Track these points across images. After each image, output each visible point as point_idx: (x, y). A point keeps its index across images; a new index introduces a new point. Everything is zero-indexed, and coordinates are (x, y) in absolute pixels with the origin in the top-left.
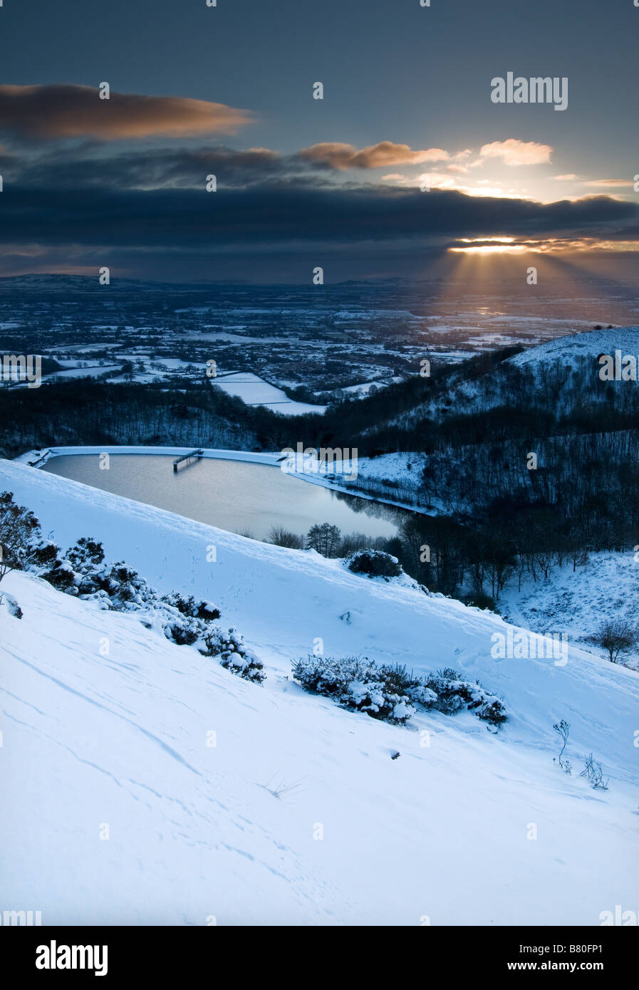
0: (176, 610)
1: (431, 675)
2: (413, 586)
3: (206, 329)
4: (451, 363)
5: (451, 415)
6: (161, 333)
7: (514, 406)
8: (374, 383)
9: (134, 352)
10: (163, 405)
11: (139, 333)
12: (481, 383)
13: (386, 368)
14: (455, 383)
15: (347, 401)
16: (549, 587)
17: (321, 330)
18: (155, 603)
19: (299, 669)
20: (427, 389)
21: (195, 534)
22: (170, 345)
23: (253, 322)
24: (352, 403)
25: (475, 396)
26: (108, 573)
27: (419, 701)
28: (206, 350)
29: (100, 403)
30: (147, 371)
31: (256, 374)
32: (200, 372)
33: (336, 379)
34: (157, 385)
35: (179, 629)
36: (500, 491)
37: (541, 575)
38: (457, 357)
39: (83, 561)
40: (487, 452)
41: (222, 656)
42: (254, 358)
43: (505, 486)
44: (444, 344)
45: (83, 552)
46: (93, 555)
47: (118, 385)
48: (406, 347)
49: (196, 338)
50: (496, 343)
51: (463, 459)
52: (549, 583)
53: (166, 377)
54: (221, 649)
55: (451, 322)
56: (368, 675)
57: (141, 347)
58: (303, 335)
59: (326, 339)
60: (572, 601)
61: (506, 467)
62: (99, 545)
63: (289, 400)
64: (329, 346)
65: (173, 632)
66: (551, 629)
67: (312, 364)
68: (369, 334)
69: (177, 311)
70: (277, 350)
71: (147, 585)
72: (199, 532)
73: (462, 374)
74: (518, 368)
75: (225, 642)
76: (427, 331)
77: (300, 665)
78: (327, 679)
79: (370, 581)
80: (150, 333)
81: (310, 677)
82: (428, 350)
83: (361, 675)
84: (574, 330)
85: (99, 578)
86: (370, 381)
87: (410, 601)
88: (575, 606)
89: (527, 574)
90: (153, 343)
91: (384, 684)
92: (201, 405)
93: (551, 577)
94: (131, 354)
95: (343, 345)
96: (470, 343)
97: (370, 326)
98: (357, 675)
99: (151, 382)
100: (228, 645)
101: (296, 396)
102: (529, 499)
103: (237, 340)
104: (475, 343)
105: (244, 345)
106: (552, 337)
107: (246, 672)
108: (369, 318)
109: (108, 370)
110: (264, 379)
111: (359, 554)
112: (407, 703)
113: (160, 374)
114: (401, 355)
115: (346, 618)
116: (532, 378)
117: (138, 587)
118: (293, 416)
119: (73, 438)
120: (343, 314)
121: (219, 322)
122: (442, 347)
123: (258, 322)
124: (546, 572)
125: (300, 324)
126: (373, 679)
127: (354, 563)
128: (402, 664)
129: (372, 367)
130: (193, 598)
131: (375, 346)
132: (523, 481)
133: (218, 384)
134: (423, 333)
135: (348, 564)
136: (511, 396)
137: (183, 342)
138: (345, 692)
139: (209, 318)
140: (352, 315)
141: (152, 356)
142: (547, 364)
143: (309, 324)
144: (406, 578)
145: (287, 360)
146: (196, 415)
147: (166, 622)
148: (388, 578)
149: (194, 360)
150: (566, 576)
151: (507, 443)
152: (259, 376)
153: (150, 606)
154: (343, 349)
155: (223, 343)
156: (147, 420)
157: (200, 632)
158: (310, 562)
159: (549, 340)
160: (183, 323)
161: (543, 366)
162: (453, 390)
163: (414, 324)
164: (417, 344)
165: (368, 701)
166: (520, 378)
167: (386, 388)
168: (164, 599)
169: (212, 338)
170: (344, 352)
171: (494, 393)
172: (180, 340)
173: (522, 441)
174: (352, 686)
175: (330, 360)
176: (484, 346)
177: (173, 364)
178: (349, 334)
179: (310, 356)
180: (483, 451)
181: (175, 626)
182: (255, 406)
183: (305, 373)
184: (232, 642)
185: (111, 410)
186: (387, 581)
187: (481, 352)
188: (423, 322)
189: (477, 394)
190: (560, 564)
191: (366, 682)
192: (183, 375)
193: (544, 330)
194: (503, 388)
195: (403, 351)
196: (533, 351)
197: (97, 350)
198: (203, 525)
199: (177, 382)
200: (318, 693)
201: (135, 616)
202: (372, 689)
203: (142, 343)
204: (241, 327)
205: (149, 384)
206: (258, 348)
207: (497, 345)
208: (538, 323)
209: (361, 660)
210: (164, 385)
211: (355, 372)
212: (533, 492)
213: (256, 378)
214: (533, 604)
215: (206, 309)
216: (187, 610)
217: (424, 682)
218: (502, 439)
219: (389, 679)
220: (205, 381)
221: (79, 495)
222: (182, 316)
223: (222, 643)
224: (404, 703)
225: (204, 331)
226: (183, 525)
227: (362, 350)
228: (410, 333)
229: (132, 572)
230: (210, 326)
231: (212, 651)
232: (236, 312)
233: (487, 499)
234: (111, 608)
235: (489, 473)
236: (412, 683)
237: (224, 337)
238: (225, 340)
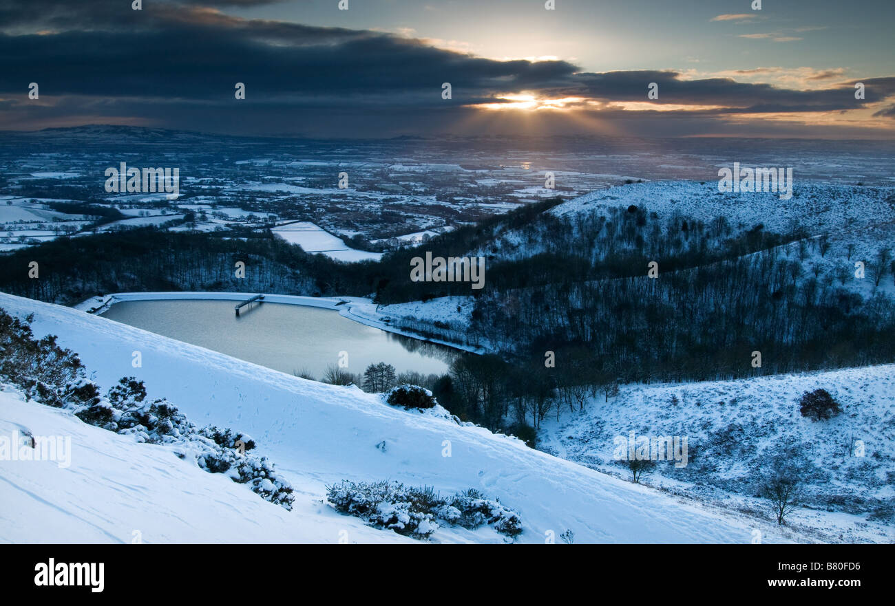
0: (212, 442)
1: (456, 495)
2: (446, 417)
3: (266, 180)
4: (497, 214)
5: (497, 261)
6: (222, 184)
7: (554, 253)
8: (427, 232)
9: (196, 202)
10: (224, 252)
11: (201, 183)
12: (525, 232)
13: (438, 218)
14: (501, 232)
15: (402, 249)
16: (584, 417)
17: (377, 182)
18: (193, 436)
19: (333, 493)
20: (475, 238)
21: (242, 373)
22: (232, 195)
23: (312, 173)
24: (407, 250)
25: (519, 244)
26: (147, 409)
27: (444, 519)
28: (266, 200)
29: (162, 251)
30: (209, 220)
31: (315, 223)
32: (261, 221)
33: (391, 228)
34: (218, 233)
35: (213, 459)
36: (542, 332)
37: (577, 406)
38: (504, 208)
39: (125, 399)
40: (530, 295)
41: (254, 482)
42: (313, 208)
43: (546, 326)
44: (491, 196)
45: (125, 390)
46: (136, 393)
47: (181, 234)
48: (456, 199)
49: (257, 188)
50: (539, 195)
51: (508, 302)
52: (585, 413)
53: (227, 225)
54: (252, 476)
55: (498, 175)
56: (396, 496)
57: (203, 197)
58: (360, 186)
59: (381, 190)
60: (604, 428)
61: (547, 309)
62: (141, 383)
63: (347, 248)
64: (385, 197)
65: (207, 461)
66: (586, 454)
67: (369, 213)
68: (422, 186)
69: (238, 163)
70: (335, 200)
71: (188, 420)
72: (246, 371)
73: (508, 224)
74: (558, 218)
75: (257, 470)
76: (476, 183)
77: (334, 489)
78: (358, 502)
79: (406, 413)
80: (211, 184)
81: (342, 500)
82: (476, 202)
83: (389, 496)
84: (609, 184)
85: (139, 415)
86: (423, 230)
87: (440, 429)
88: (607, 433)
89: (564, 405)
90: (215, 193)
91: (410, 503)
92: (262, 252)
93: (586, 408)
94: (193, 204)
95: (398, 197)
96: (516, 195)
97: (422, 178)
98: (386, 496)
99: (213, 230)
100: (259, 472)
101: (354, 244)
102: (567, 337)
103: (296, 191)
104: (520, 195)
105: (303, 195)
106: (588, 190)
107: (276, 495)
108: (422, 171)
109: (170, 218)
110: (323, 228)
111: (396, 389)
112: (431, 520)
113: (222, 223)
114: (452, 206)
115: (382, 446)
116: (569, 228)
117: (178, 422)
118: (350, 263)
119: (136, 283)
120: (398, 167)
121: (279, 174)
122: (490, 199)
123: (316, 173)
124: (581, 403)
125: (357, 176)
126: (401, 499)
127: (392, 397)
128: (429, 485)
129: (425, 217)
130: (229, 430)
131: (427, 197)
132: (562, 321)
133: (278, 233)
134: (472, 186)
135: (387, 398)
136: (552, 245)
137: (244, 192)
138: (374, 512)
139: (269, 170)
140: (406, 168)
141: (213, 206)
142: (584, 215)
143: (365, 176)
144: (440, 409)
145: (345, 210)
146: (256, 262)
147: (200, 452)
148: (423, 409)
149: (255, 210)
150: (600, 406)
151: (547, 287)
152: (318, 225)
153: (186, 439)
154: (398, 200)
155: (283, 193)
156: (209, 267)
157: (233, 461)
158: (350, 397)
159: (586, 193)
160: (243, 174)
161: (580, 217)
162: (499, 239)
163: (463, 177)
164: (466, 196)
165: (394, 520)
166: (559, 228)
167: (437, 237)
168: (201, 432)
169: (272, 188)
170: (399, 202)
171: (536, 241)
172: (241, 190)
173: (560, 285)
174: (380, 506)
175: (386, 210)
176: (527, 198)
177: (234, 213)
178: (404, 186)
179: (367, 207)
180: (526, 294)
181: (209, 456)
182: (314, 254)
183: (362, 223)
184: (264, 469)
185: (173, 257)
186: (422, 412)
187: (525, 203)
188: (472, 175)
189: (521, 242)
190: (594, 395)
191: (394, 502)
192: (244, 224)
193: (582, 184)
194: (544, 236)
195: (454, 202)
196: (571, 202)
197: (159, 200)
198: (250, 364)
199: (238, 230)
200: (350, 513)
201: (169, 448)
202: (399, 509)
203: (203, 193)
204: (301, 178)
205: (211, 233)
206: (317, 199)
207: (540, 197)
208: (577, 177)
209: (391, 483)
210: (225, 233)
211: (409, 221)
212: (570, 332)
213: (315, 227)
214: (570, 432)
215: (266, 161)
216: (224, 441)
217: (449, 501)
218: (544, 283)
219: (416, 499)
220: (266, 230)
221: (129, 338)
222: (243, 167)
223: (254, 470)
224: (428, 520)
225: (264, 182)
226: (231, 365)
227: (415, 201)
228: (460, 185)
229: (172, 408)
230: (270, 177)
231: (243, 478)
232: (295, 164)
233: (530, 338)
234: (147, 441)
235: (531, 314)
236: (439, 502)
237: (284, 188)
238: (285, 191)
